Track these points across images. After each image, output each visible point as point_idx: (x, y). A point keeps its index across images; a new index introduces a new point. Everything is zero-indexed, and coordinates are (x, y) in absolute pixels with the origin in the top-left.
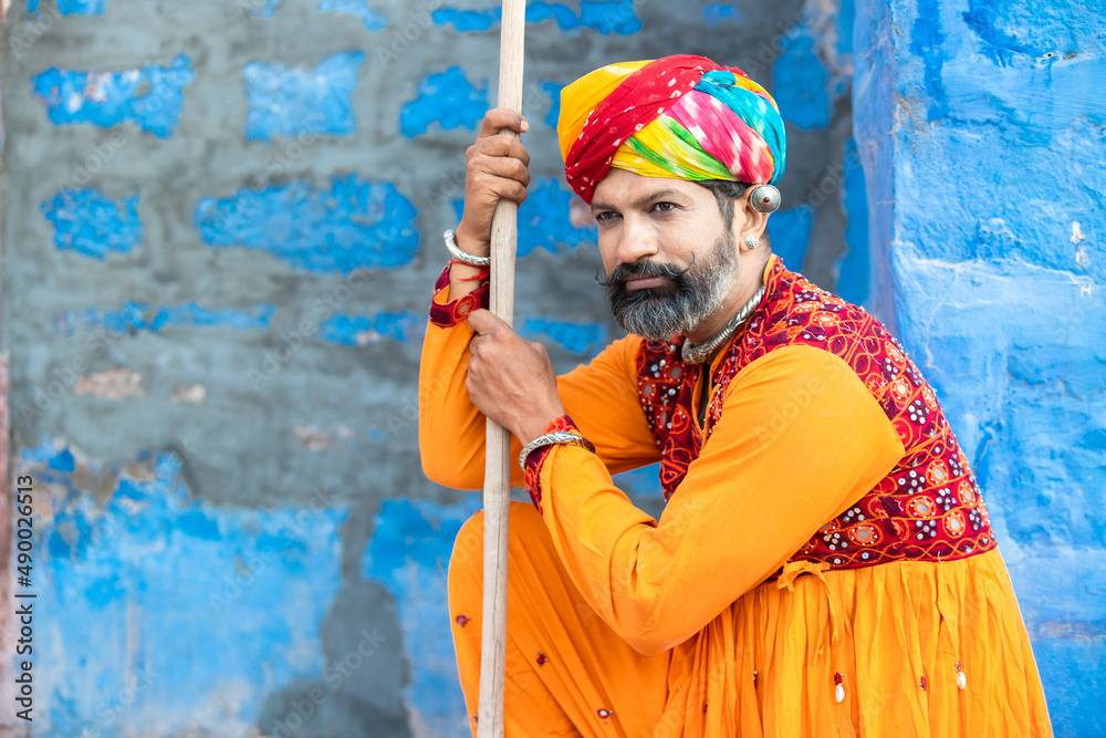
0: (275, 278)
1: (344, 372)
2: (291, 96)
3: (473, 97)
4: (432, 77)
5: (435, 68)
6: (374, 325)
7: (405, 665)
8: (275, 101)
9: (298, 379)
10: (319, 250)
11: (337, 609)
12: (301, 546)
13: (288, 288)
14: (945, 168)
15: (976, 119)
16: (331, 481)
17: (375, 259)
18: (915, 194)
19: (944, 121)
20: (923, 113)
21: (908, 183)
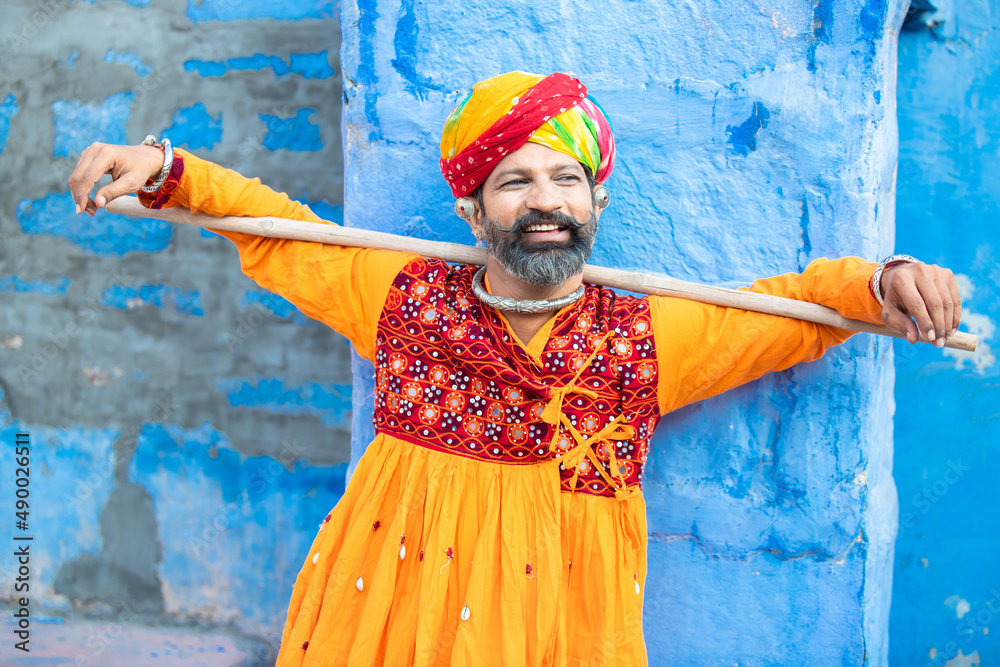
0: (71, 258)
1: (119, 329)
2: (84, 125)
3: (212, 125)
4: (183, 111)
5: (185, 104)
6: (140, 295)
7: (158, 547)
8: (73, 128)
9: (87, 333)
10: (103, 238)
11: (111, 504)
12: (88, 457)
13: (80, 265)
14: (382, 177)
15: (403, 140)
16: (108, 409)
17: (141, 245)
18: (361, 197)
19: (381, 142)
20: (365, 135)
21: (356, 189)
